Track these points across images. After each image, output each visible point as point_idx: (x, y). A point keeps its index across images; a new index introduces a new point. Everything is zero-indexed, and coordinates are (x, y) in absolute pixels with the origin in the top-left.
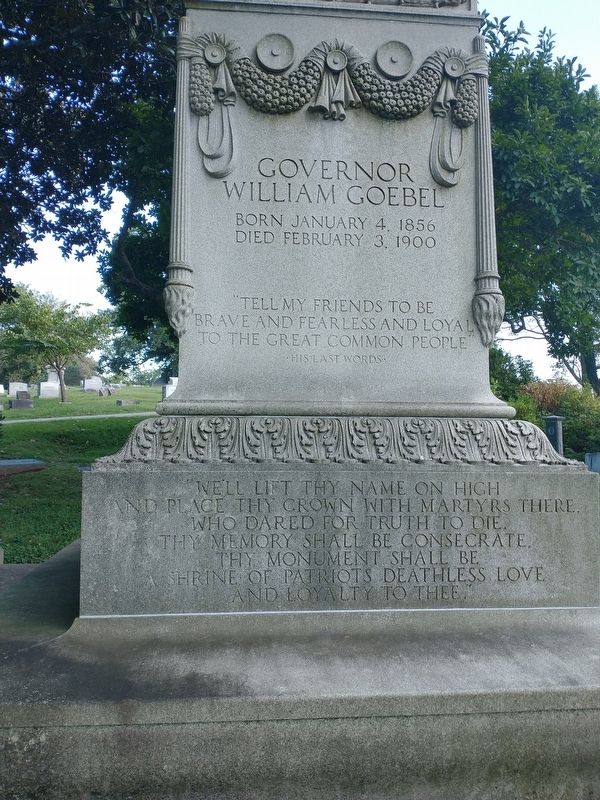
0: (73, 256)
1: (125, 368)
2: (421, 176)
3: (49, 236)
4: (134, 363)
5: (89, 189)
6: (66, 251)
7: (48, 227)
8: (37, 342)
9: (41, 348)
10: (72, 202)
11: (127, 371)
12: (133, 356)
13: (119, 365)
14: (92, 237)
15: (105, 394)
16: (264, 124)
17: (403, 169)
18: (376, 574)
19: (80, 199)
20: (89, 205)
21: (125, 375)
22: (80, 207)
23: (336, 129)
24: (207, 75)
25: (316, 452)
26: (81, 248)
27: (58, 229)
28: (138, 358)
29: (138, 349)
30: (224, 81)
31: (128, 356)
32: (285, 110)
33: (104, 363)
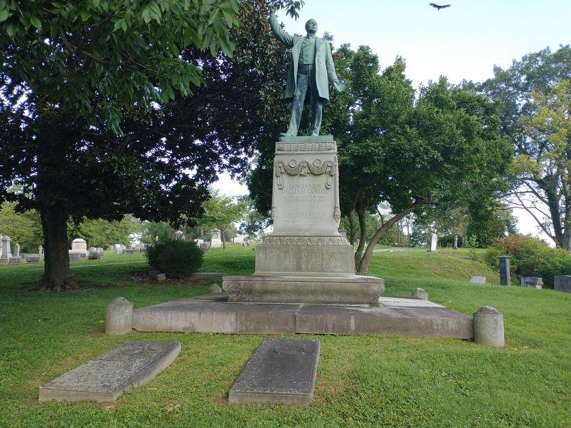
0: (235, 178)
1: (255, 231)
2: (323, 186)
3: (225, 170)
4: (261, 228)
5: (243, 149)
6: (232, 176)
7: (225, 166)
8: (212, 217)
9: (214, 220)
10: (235, 154)
11: (256, 233)
12: (260, 223)
13: (251, 229)
14: (243, 169)
15: (246, 245)
16: (291, 178)
17: (319, 186)
18: (309, 266)
19: (239, 153)
20: (243, 156)
21: (255, 236)
22: (239, 157)
23: (306, 178)
24: (279, 169)
25: (299, 243)
26: (239, 175)
27: (229, 167)
28: (263, 225)
29: (264, 219)
30: (283, 170)
31: (257, 223)
32: (295, 175)
33: (243, 228)
